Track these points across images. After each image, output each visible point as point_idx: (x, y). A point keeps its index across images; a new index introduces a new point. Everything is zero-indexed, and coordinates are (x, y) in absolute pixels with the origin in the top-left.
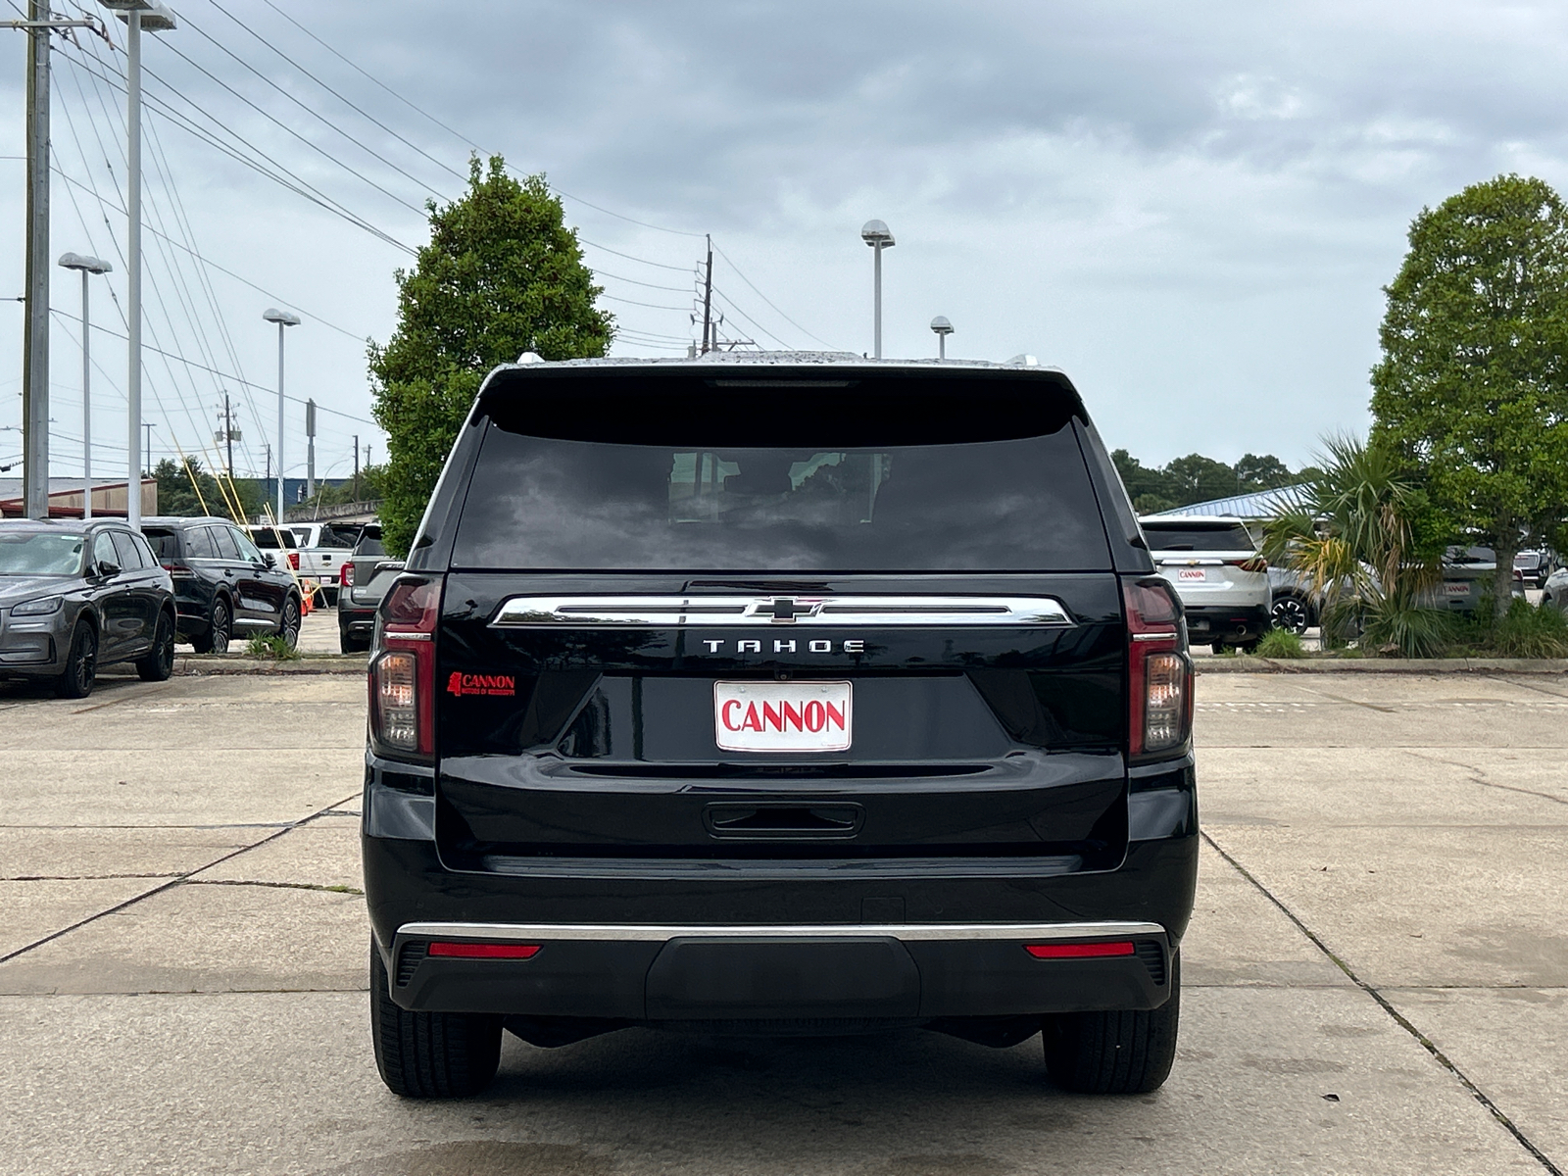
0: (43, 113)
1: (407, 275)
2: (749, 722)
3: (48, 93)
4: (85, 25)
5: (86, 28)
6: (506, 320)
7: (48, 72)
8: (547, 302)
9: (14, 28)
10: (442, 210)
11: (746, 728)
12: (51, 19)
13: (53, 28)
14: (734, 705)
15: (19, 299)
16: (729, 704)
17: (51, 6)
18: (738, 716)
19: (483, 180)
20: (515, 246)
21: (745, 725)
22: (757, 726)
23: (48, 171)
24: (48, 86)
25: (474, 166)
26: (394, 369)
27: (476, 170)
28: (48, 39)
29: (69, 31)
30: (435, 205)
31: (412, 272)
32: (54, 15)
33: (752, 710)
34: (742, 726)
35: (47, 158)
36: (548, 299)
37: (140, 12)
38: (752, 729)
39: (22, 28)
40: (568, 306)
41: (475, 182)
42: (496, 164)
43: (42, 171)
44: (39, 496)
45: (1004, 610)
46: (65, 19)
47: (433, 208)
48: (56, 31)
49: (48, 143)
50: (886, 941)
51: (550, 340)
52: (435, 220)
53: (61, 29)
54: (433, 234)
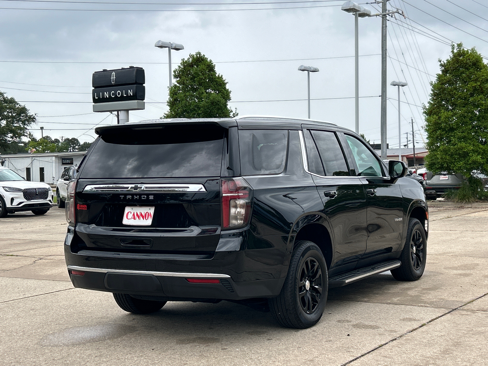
0: (385, 40)
1: (433, 83)
2: (133, 217)
3: (386, 34)
4: (396, 12)
5: (397, 13)
6: (460, 95)
7: (386, 28)
8: (474, 88)
9: (376, 16)
10: (443, 61)
11: (132, 219)
12: (387, 12)
13: (388, 14)
14: (130, 213)
15: (380, 96)
16: (128, 212)
17: (387, 8)
18: (130, 216)
19: (455, 51)
20: (464, 71)
21: (132, 218)
22: (134, 218)
23: (386, 57)
24: (386, 32)
25: (453, 47)
26: (429, 113)
27: (453, 48)
28: (386, 18)
29: (393, 14)
30: (441, 60)
31: (435, 82)
32: (388, 11)
33: (134, 215)
34: (131, 218)
35: (386, 53)
36: (474, 87)
37: (358, 13)
38: (133, 219)
39: (379, 16)
40: (482, 88)
41: (453, 52)
42: (459, 45)
43: (384, 58)
44: (384, 154)
45: (188, 188)
46: (390, 11)
47: (440, 61)
48: (389, 15)
49: (386, 49)
50: (151, 275)
51: (475, 100)
52: (441, 65)
53: (390, 14)
54: (441, 69)
